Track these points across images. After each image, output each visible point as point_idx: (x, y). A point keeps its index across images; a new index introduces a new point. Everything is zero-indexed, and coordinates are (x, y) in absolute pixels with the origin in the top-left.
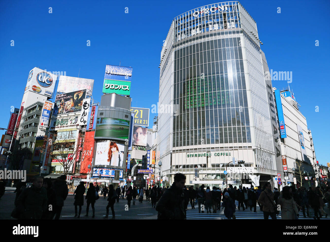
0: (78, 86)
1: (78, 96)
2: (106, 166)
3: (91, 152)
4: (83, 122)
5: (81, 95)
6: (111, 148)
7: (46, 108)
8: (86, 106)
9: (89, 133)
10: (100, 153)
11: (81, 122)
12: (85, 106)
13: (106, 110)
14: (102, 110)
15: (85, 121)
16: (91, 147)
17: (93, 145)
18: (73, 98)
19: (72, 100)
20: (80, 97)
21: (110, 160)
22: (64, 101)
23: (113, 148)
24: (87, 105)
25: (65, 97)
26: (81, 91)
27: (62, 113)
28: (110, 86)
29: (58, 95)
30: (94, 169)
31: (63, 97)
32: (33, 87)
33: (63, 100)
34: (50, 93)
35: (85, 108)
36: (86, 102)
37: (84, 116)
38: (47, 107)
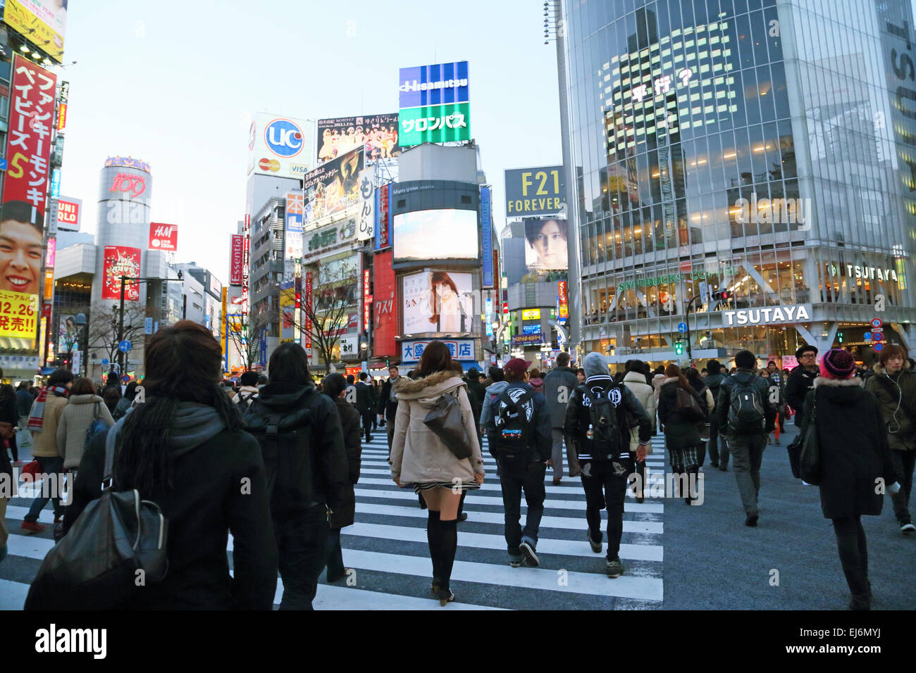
0: (363, 138)
1: (349, 167)
2: (428, 336)
3: (391, 303)
4: (366, 231)
5: (354, 163)
6: (435, 287)
7: (293, 208)
8: (367, 190)
9: (382, 256)
10: (411, 303)
11: (362, 231)
12: (364, 190)
13: (410, 192)
14: (402, 194)
15: (370, 228)
16: (390, 291)
17: (393, 284)
18: (339, 174)
19: (337, 180)
20: (354, 170)
21: (436, 318)
22: (323, 186)
23: (441, 287)
24: (368, 186)
25: (323, 174)
26: (354, 151)
27: (322, 217)
28: (415, 124)
29: (308, 174)
30: (405, 346)
31: (319, 176)
32: (262, 164)
33: (320, 184)
34: (303, 169)
35: (367, 194)
36: (366, 178)
37: (367, 215)
38: (294, 206)
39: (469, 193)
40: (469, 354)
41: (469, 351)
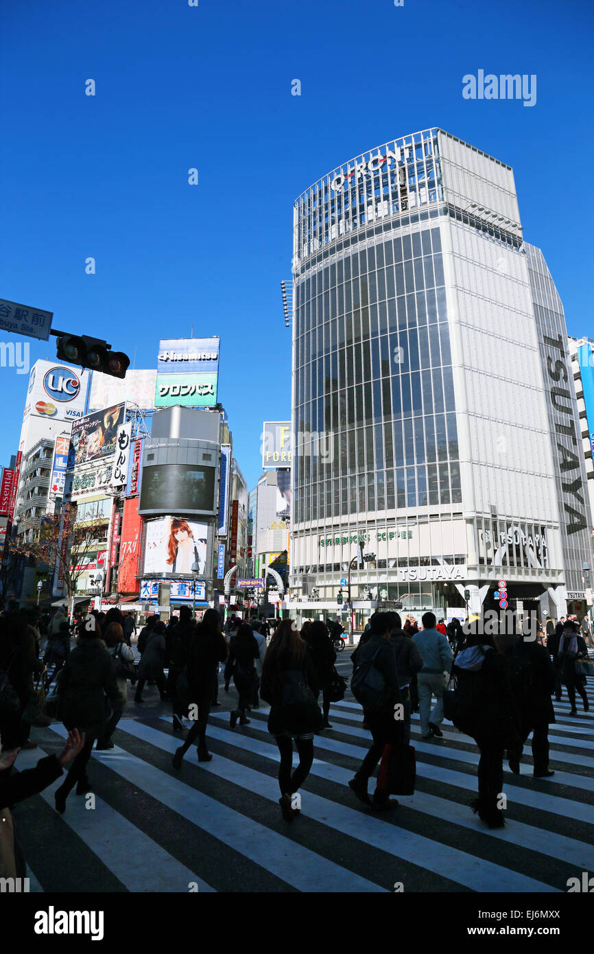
0: (133, 390)
1: (111, 420)
2: (164, 576)
3: (135, 544)
4: (120, 478)
5: (116, 416)
6: (173, 533)
7: (61, 450)
8: (123, 442)
9: (130, 501)
10: (153, 546)
11: (116, 478)
12: (122, 442)
13: (159, 448)
14: (151, 449)
15: (123, 476)
16: (135, 533)
17: (138, 528)
18: (102, 424)
19: (100, 430)
20: (115, 422)
21: (173, 560)
22: (86, 433)
23: (180, 532)
24: (125, 439)
25: (88, 423)
26: (116, 406)
27: (84, 462)
28: (169, 389)
29: (76, 422)
30: (143, 583)
31: (84, 424)
32: (39, 406)
33: (83, 432)
34: (76, 413)
35: (123, 445)
36: (124, 431)
37: (122, 464)
38: (61, 448)
39: (209, 452)
40: (200, 594)
41: (200, 592)
